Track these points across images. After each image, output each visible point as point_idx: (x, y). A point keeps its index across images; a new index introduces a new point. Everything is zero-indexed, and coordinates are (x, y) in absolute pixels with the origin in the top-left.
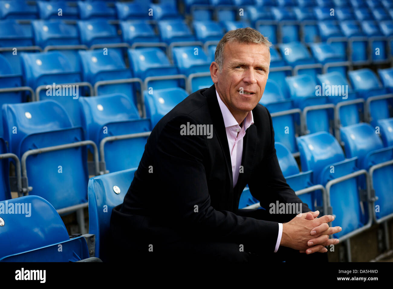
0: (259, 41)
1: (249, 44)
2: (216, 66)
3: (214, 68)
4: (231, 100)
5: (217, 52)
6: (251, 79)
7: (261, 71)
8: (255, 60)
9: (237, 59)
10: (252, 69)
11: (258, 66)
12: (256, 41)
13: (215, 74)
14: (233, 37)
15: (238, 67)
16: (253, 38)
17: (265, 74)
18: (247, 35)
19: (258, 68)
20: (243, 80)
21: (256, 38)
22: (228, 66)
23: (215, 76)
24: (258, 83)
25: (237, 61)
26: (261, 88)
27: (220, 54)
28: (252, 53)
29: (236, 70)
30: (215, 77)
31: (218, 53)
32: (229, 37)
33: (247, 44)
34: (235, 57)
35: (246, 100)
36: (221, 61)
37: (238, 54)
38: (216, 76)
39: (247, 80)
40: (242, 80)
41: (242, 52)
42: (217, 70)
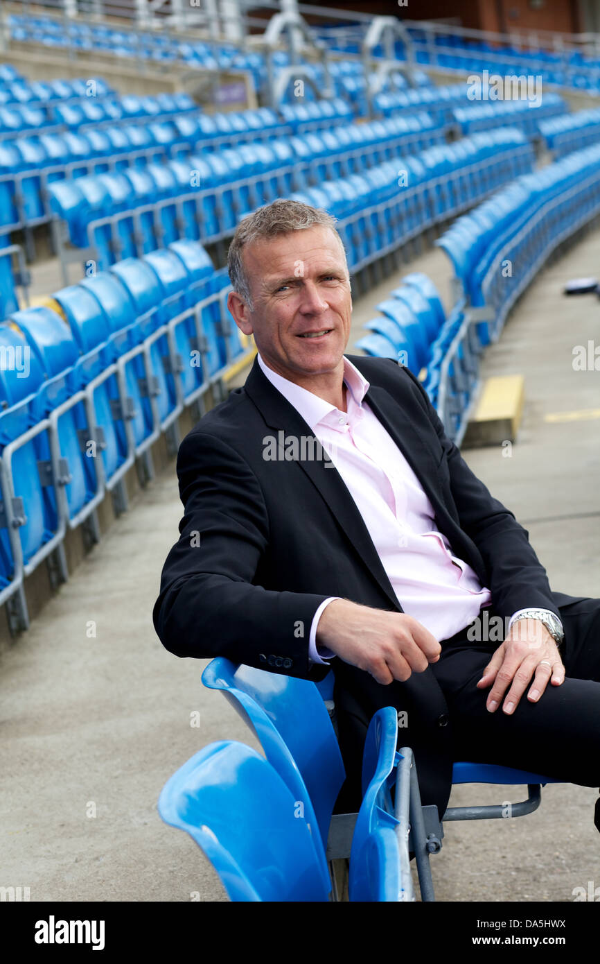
0: (308, 222)
1: (287, 236)
2: (239, 301)
3: (237, 305)
4: (288, 357)
5: (232, 272)
6: (315, 304)
7: (330, 281)
8: (310, 265)
9: (272, 274)
10: (310, 284)
11: (321, 274)
12: (300, 226)
13: (242, 315)
14: (252, 231)
15: (281, 289)
16: (291, 222)
17: (341, 285)
18: (278, 218)
19: (325, 278)
20: (300, 312)
21: (298, 219)
22: (262, 293)
23: (242, 319)
24: (332, 307)
25: (277, 277)
26: (343, 315)
27: (238, 273)
28: (300, 252)
29: (278, 296)
30: (245, 323)
31: (235, 273)
32: (245, 234)
33: (285, 236)
34: (269, 272)
35: (318, 348)
36: (246, 288)
37: (273, 263)
38: (246, 319)
39: (306, 308)
40: (298, 311)
41: (279, 256)
42: (242, 306)
